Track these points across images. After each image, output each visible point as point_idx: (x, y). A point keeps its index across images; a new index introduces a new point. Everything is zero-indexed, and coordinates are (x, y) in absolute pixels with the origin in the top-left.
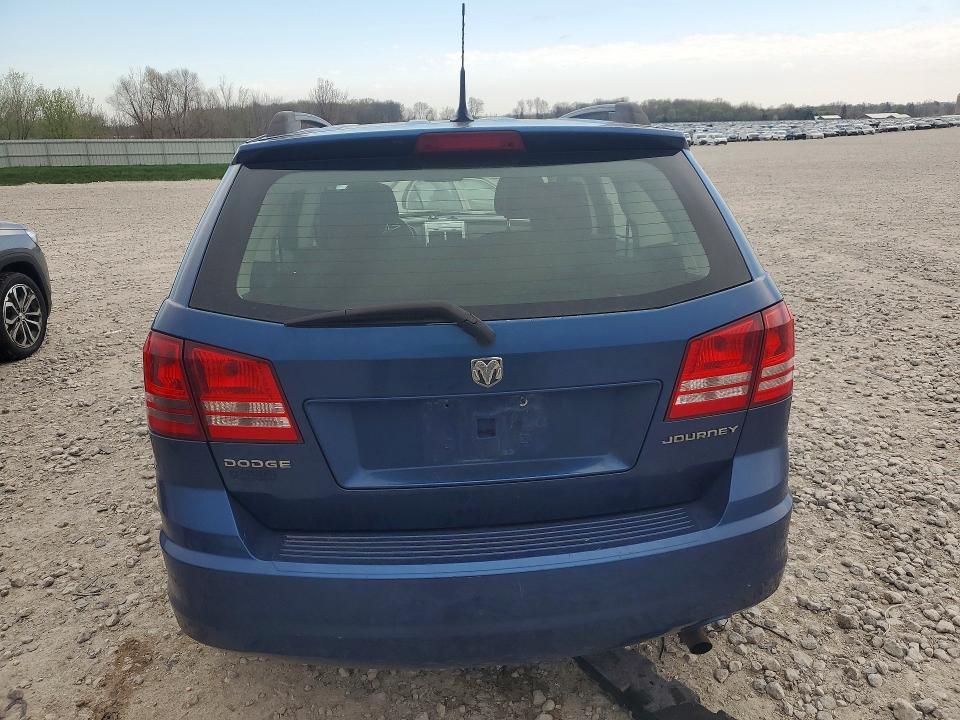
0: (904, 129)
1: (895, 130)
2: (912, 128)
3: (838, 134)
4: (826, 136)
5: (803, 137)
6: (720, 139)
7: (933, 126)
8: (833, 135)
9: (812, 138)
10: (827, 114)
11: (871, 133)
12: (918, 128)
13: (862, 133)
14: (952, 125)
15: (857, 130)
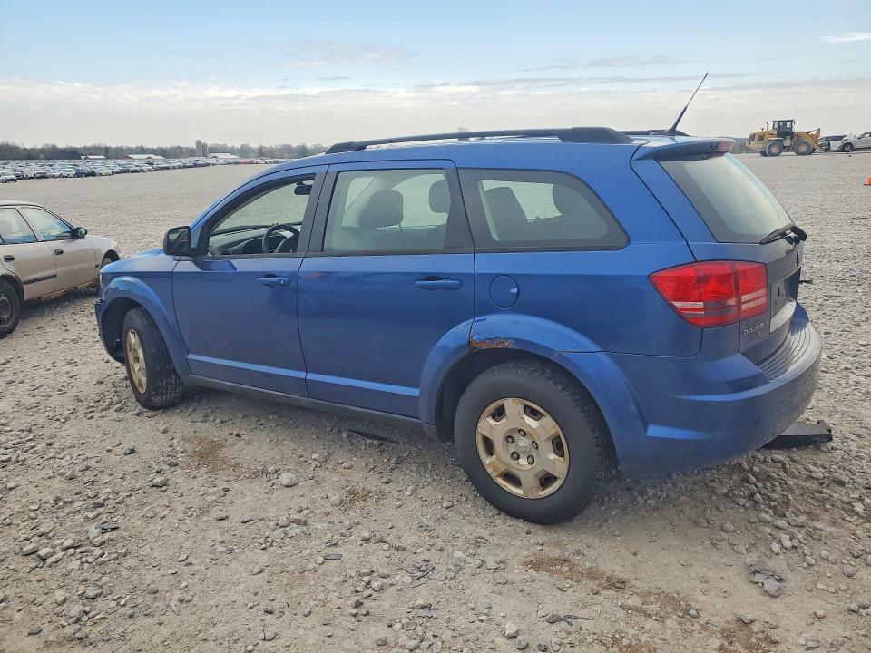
0: (174, 168)
1: (168, 168)
2: (180, 167)
3: (122, 172)
4: (113, 173)
5: (93, 174)
6: (9, 177)
7: (196, 165)
8: (117, 173)
9: (101, 175)
10: (91, 154)
11: (150, 170)
12: (185, 167)
13: (143, 171)
14: (208, 165)
15: (138, 168)
